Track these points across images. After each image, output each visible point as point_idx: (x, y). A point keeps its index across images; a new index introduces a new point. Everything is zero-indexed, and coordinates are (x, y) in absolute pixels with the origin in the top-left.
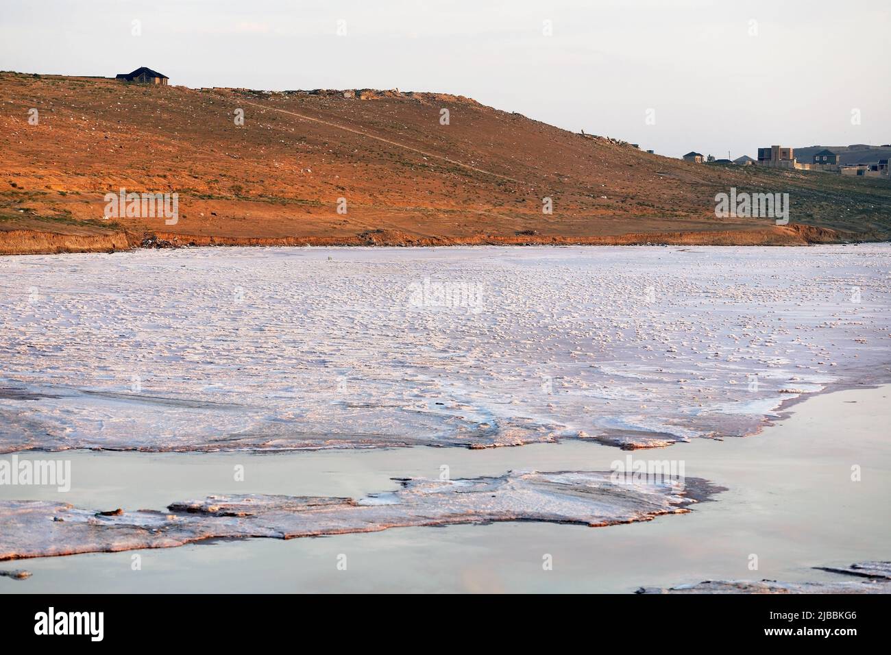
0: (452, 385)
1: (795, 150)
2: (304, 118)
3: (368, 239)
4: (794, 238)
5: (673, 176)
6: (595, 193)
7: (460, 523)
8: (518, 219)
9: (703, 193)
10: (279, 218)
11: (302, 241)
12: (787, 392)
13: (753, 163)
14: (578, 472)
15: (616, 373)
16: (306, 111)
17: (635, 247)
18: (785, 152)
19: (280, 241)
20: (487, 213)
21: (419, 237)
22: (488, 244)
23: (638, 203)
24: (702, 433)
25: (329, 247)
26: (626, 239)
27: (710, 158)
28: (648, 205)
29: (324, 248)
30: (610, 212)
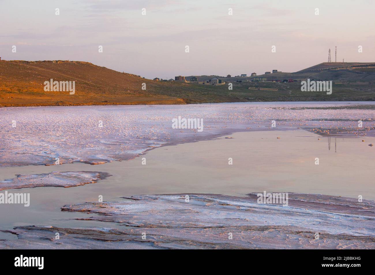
0: (53, 147)
1: (185, 77)
2: (40, 69)
3: (58, 104)
4: (182, 102)
5: (149, 85)
6: (126, 90)
7: (26, 187)
8: (103, 98)
9: (158, 89)
10: (32, 98)
11: (38, 105)
12: (150, 147)
13: (174, 80)
14: (72, 172)
15: (105, 142)
16: (41, 67)
17: (137, 105)
18: (183, 78)
19: (32, 105)
20: (94, 96)
21: (73, 103)
22: (94, 105)
23: (139, 93)
24: (116, 159)
25: (46, 107)
26: (134, 103)
27: (161, 79)
28: (141, 93)
29: (45, 107)
30: (130, 95)
